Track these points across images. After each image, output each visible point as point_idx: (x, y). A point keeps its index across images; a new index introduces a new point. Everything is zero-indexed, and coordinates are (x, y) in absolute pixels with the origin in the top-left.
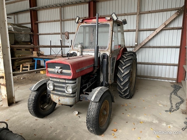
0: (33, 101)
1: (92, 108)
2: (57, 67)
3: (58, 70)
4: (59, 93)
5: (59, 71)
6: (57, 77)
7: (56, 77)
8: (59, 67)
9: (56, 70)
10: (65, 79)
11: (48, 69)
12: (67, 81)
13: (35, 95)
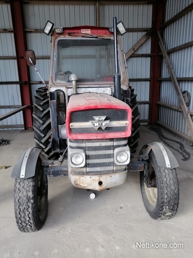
0: (32, 201)
1: (168, 179)
2: (97, 118)
3: (100, 123)
4: (98, 169)
5: (103, 125)
6: (99, 138)
7: (95, 138)
8: (104, 118)
9: (97, 124)
10: (112, 140)
11: (71, 124)
12: (115, 143)
13: (33, 186)
